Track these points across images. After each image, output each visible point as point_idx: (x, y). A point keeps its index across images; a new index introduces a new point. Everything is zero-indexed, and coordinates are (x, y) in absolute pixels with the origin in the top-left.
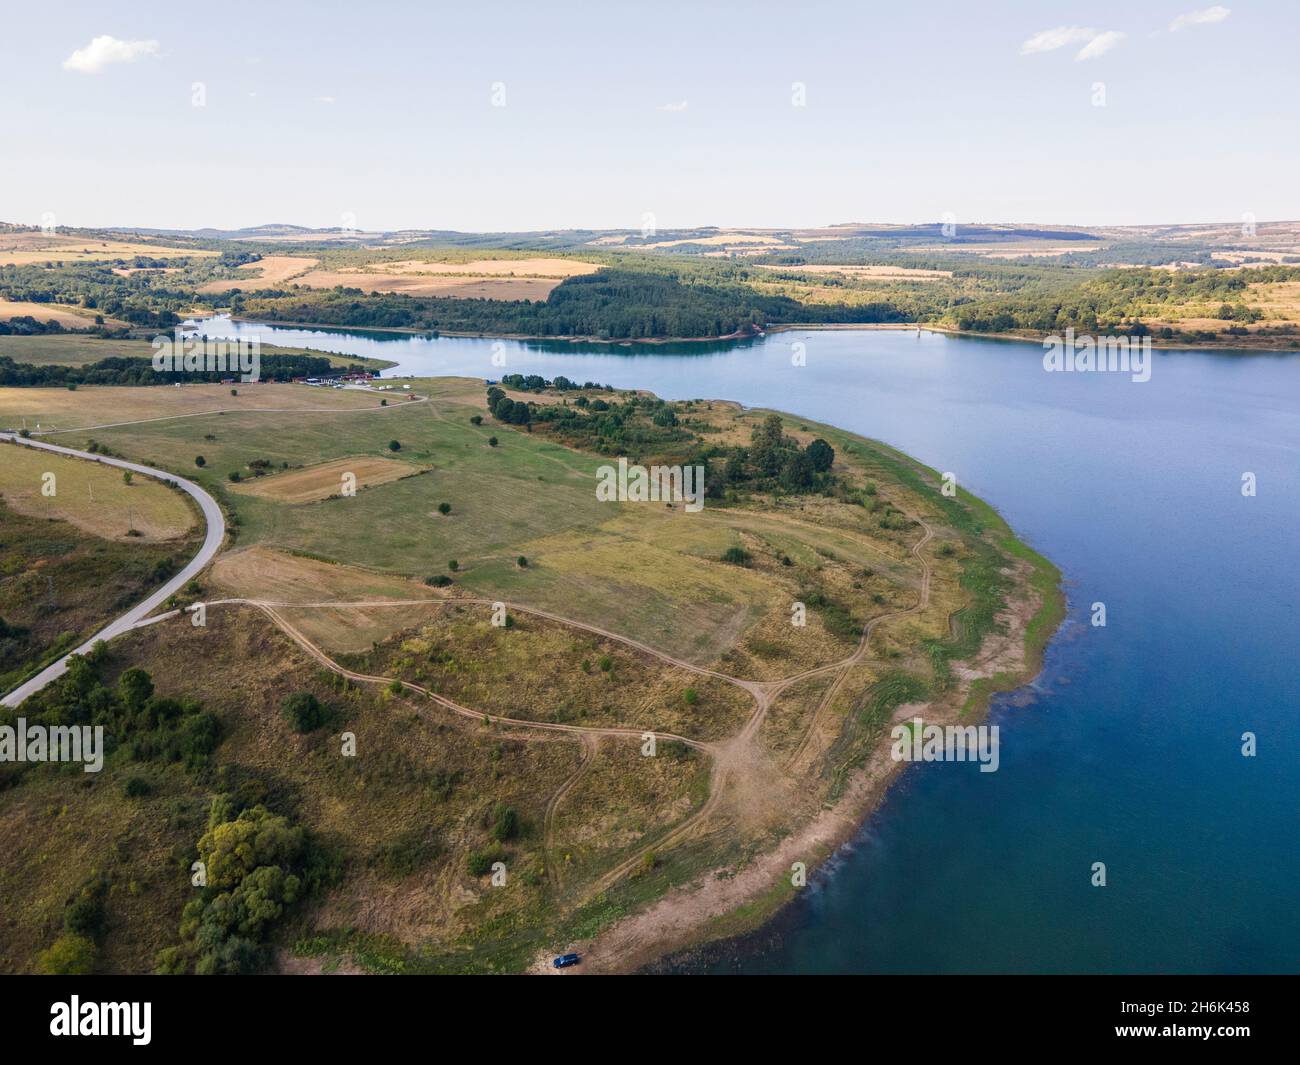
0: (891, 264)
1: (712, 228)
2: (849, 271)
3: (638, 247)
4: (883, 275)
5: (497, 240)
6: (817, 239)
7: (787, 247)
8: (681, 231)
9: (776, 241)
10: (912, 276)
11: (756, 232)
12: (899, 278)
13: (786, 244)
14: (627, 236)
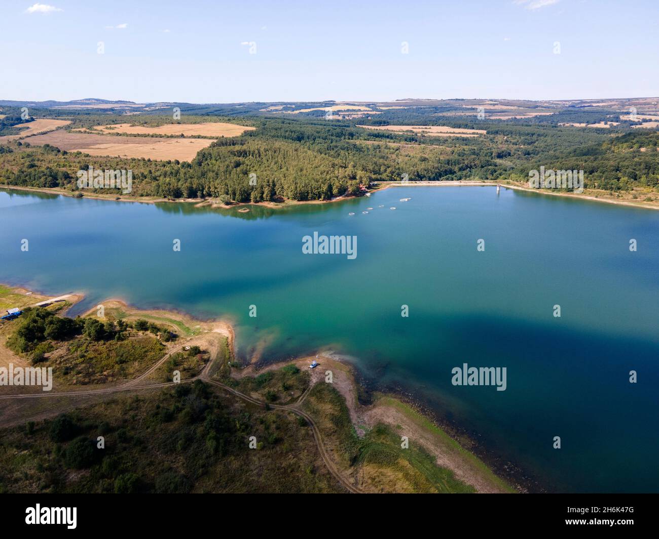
0: (444, 125)
1: (332, 101)
2: (418, 129)
3: (289, 112)
4: (441, 132)
5: (207, 108)
6: (391, 108)
7: (374, 113)
8: (314, 103)
9: (368, 109)
10: (460, 133)
11: (356, 103)
12: (452, 135)
13: (373, 111)
14: (284, 106)
